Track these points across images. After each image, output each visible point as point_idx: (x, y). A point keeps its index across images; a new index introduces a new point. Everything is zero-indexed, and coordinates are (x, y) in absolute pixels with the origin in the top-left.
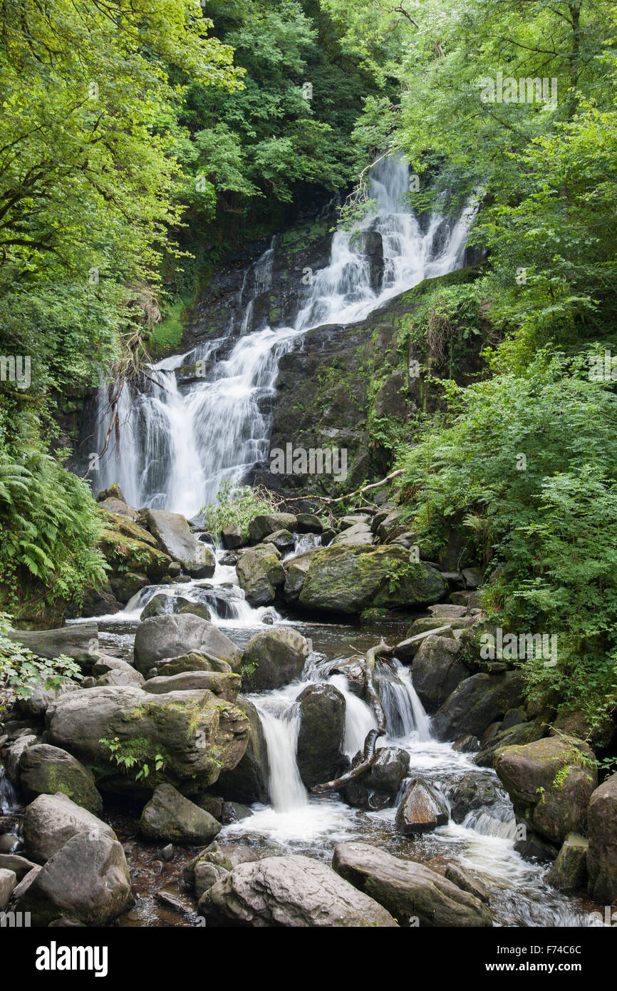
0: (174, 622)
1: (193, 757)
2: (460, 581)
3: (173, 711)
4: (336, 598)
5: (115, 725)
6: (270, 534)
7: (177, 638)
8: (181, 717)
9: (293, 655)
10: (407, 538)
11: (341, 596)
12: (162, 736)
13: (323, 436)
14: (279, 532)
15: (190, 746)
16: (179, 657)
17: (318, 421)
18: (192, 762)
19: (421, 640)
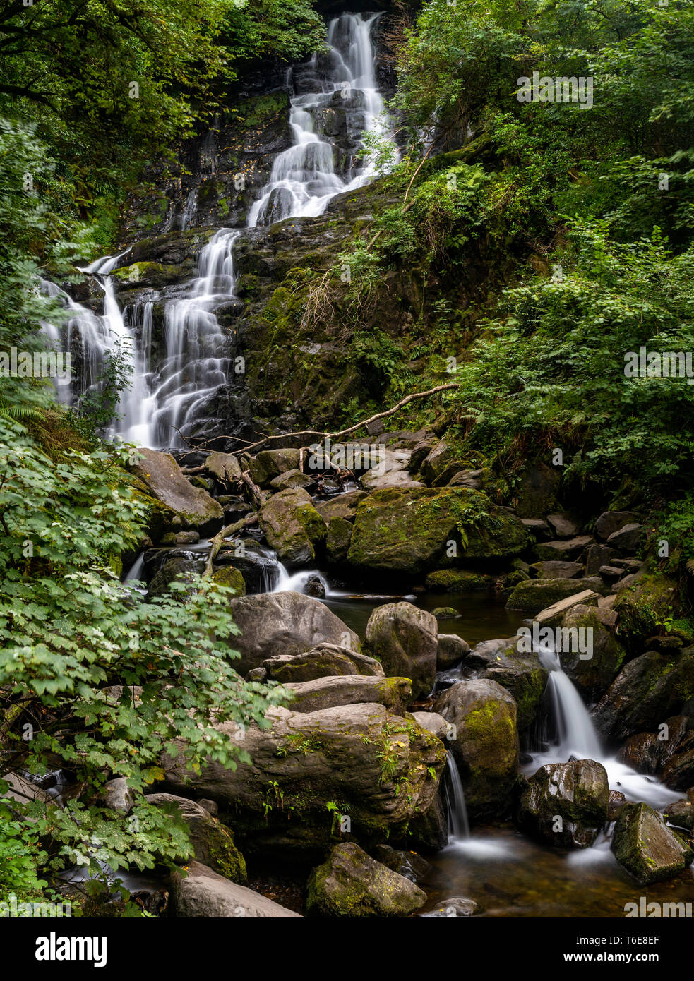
0: (276, 604)
1: (391, 805)
2: (547, 530)
3: (356, 741)
4: (396, 556)
5: (263, 762)
6: (277, 475)
7: (282, 626)
8: (368, 749)
9: (431, 641)
10: (474, 477)
11: (400, 554)
12: (341, 776)
13: (303, 354)
14: (289, 473)
15: (386, 791)
16: (305, 654)
17: (293, 336)
18: (389, 812)
19: (565, 610)
